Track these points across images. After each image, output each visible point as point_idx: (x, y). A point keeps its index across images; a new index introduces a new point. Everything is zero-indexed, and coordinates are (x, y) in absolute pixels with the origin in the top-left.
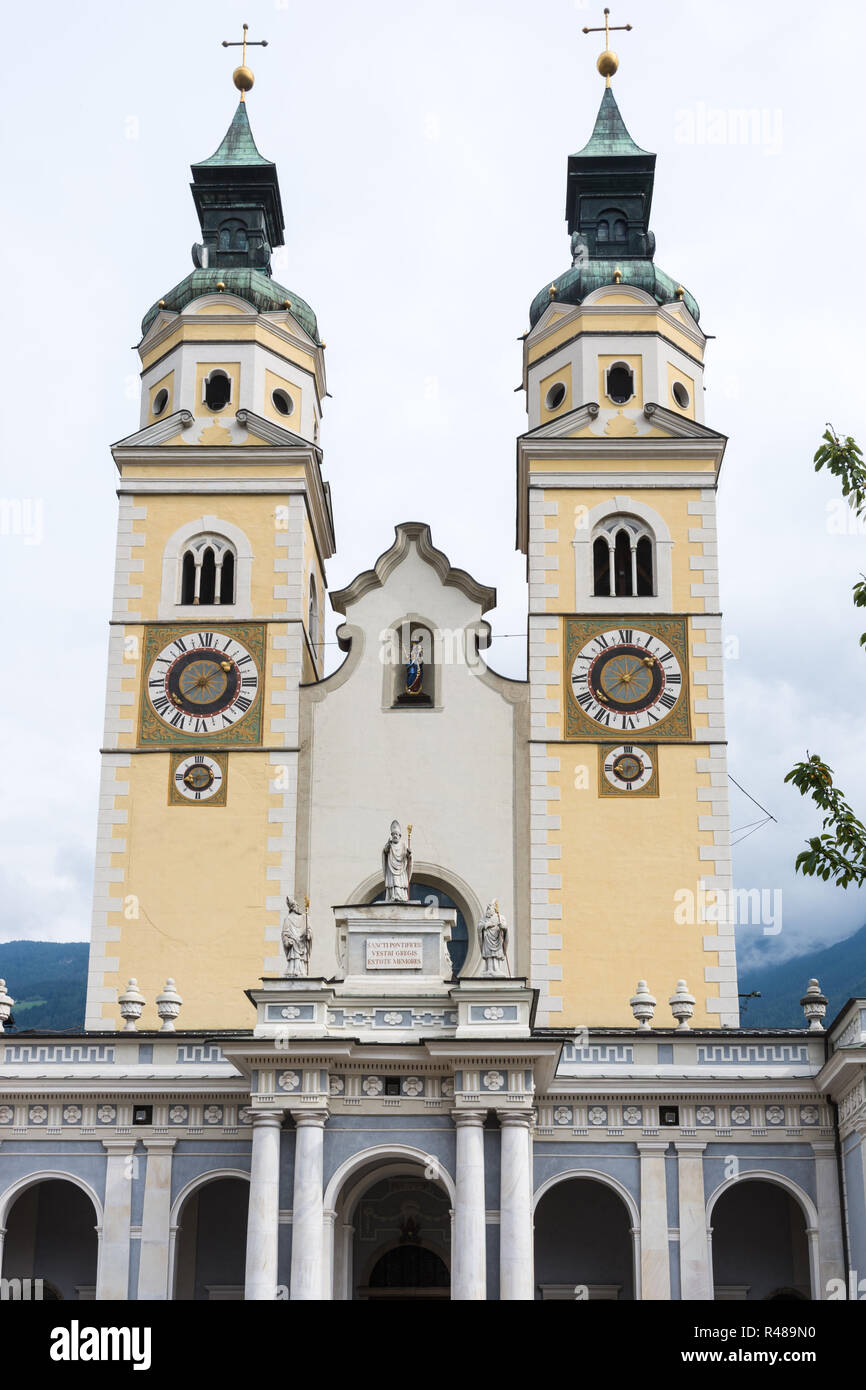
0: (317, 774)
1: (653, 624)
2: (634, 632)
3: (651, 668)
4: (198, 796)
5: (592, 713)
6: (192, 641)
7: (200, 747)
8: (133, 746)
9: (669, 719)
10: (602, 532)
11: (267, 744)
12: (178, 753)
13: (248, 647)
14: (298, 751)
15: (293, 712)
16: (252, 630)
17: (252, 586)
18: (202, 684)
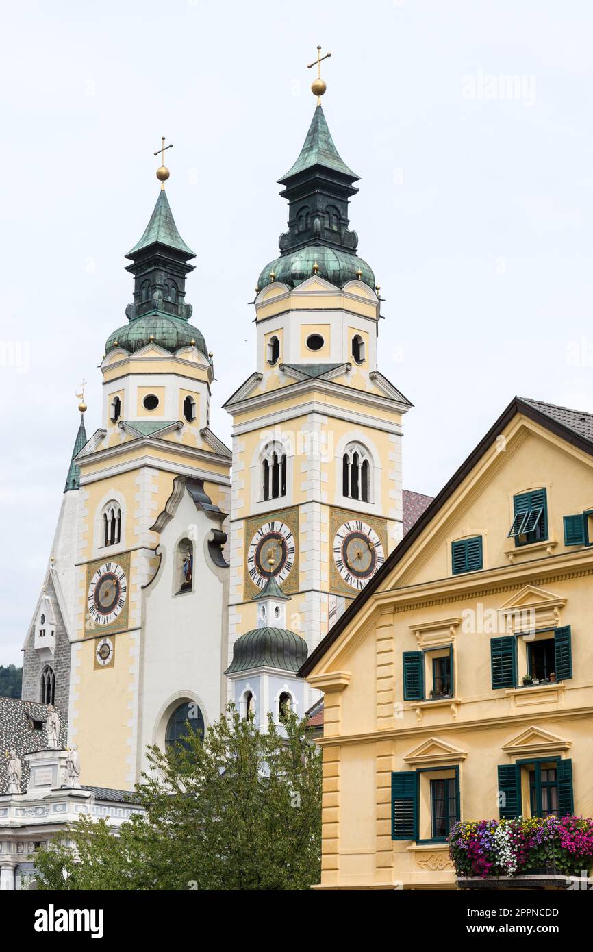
0: (147, 641)
1: (283, 515)
2: (275, 522)
3: (281, 545)
4: (104, 662)
5: (255, 582)
6: (103, 569)
7: (104, 633)
8: (82, 637)
9: (289, 578)
10: (265, 455)
11: (130, 626)
12: (98, 638)
13: (124, 568)
14: (140, 629)
15: (139, 604)
16: (125, 557)
17: (126, 530)
18: (107, 594)
